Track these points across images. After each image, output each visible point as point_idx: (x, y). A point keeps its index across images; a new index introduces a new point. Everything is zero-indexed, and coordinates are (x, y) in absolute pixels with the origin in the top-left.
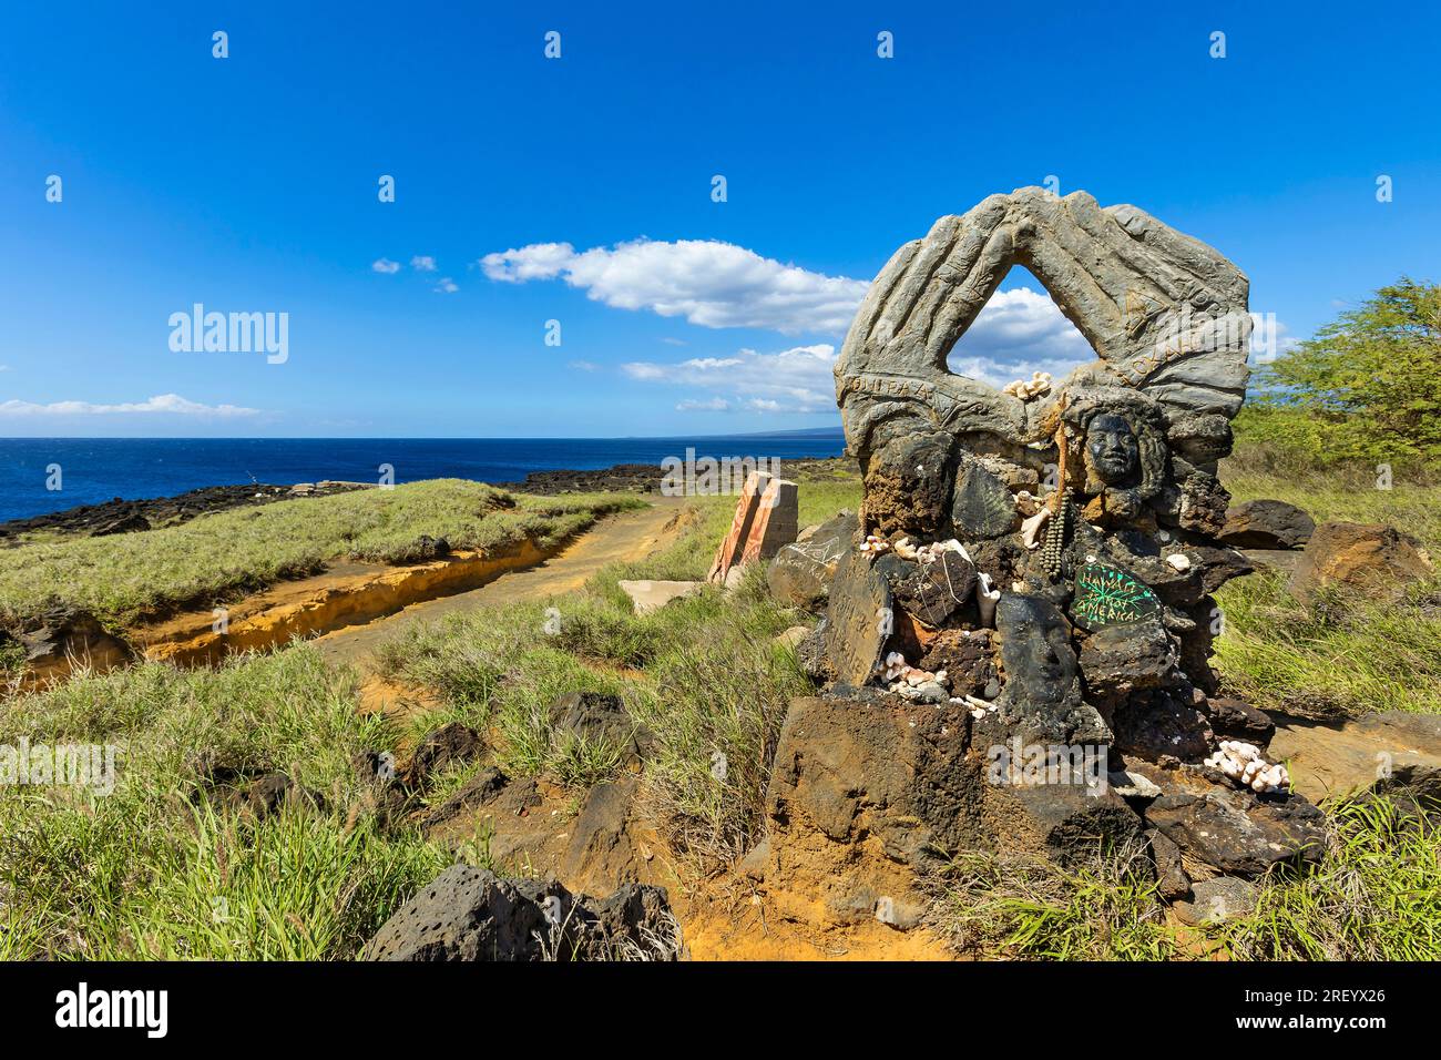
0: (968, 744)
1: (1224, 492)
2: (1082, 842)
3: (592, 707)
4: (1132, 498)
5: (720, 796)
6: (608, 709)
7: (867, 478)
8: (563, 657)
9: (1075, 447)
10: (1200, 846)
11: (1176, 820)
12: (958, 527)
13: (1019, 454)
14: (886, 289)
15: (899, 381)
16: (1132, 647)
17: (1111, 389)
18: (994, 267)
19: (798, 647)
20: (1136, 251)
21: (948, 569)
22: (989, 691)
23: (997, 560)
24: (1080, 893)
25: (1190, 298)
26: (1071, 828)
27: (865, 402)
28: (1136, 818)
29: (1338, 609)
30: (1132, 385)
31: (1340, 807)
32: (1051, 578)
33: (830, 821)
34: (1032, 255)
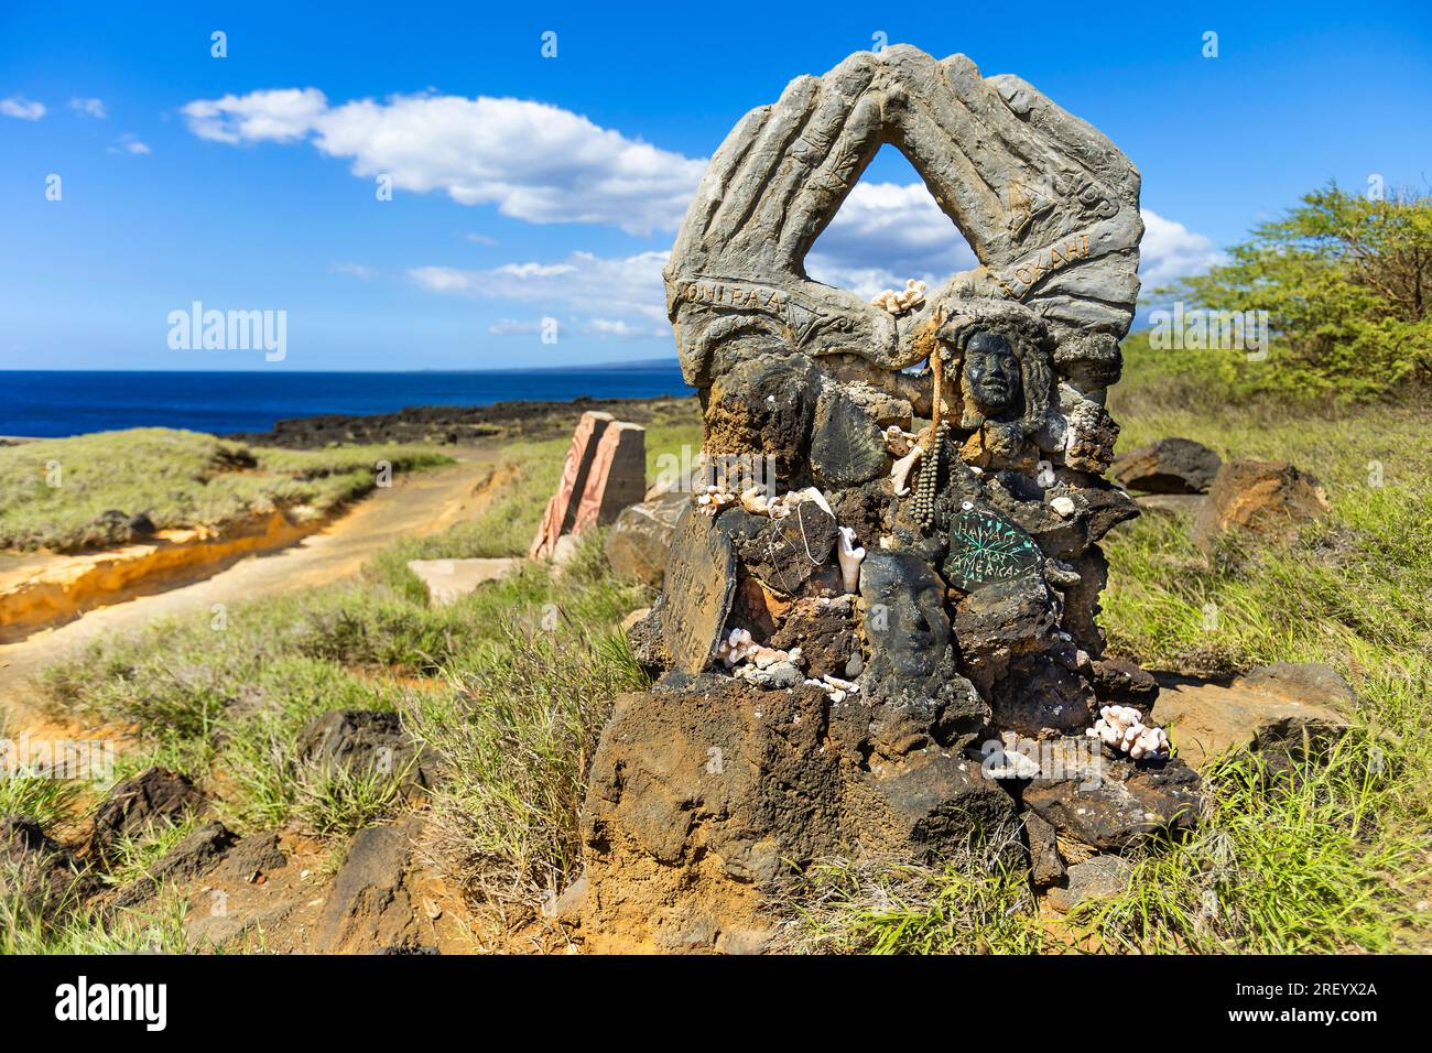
0: (825, 734)
1: (1112, 424)
2: (948, 833)
3: (360, 729)
4: (1012, 432)
5: (526, 827)
6: (383, 731)
7: (708, 414)
8: (320, 667)
9: (952, 372)
10: (1077, 825)
11: (1054, 799)
12: (817, 471)
13: (889, 381)
14: (727, 168)
15: (745, 289)
16: (1010, 607)
17: (993, 302)
18: (859, 145)
19: (630, 631)
20: (1021, 133)
21: (804, 523)
22: (850, 669)
23: (862, 511)
24: (945, 893)
25: (1078, 194)
26: (938, 819)
27: (704, 316)
28: (1010, 800)
29: (1238, 557)
30: (1015, 297)
31: (1219, 767)
32: (923, 529)
33: (659, 842)
34: (903, 132)
